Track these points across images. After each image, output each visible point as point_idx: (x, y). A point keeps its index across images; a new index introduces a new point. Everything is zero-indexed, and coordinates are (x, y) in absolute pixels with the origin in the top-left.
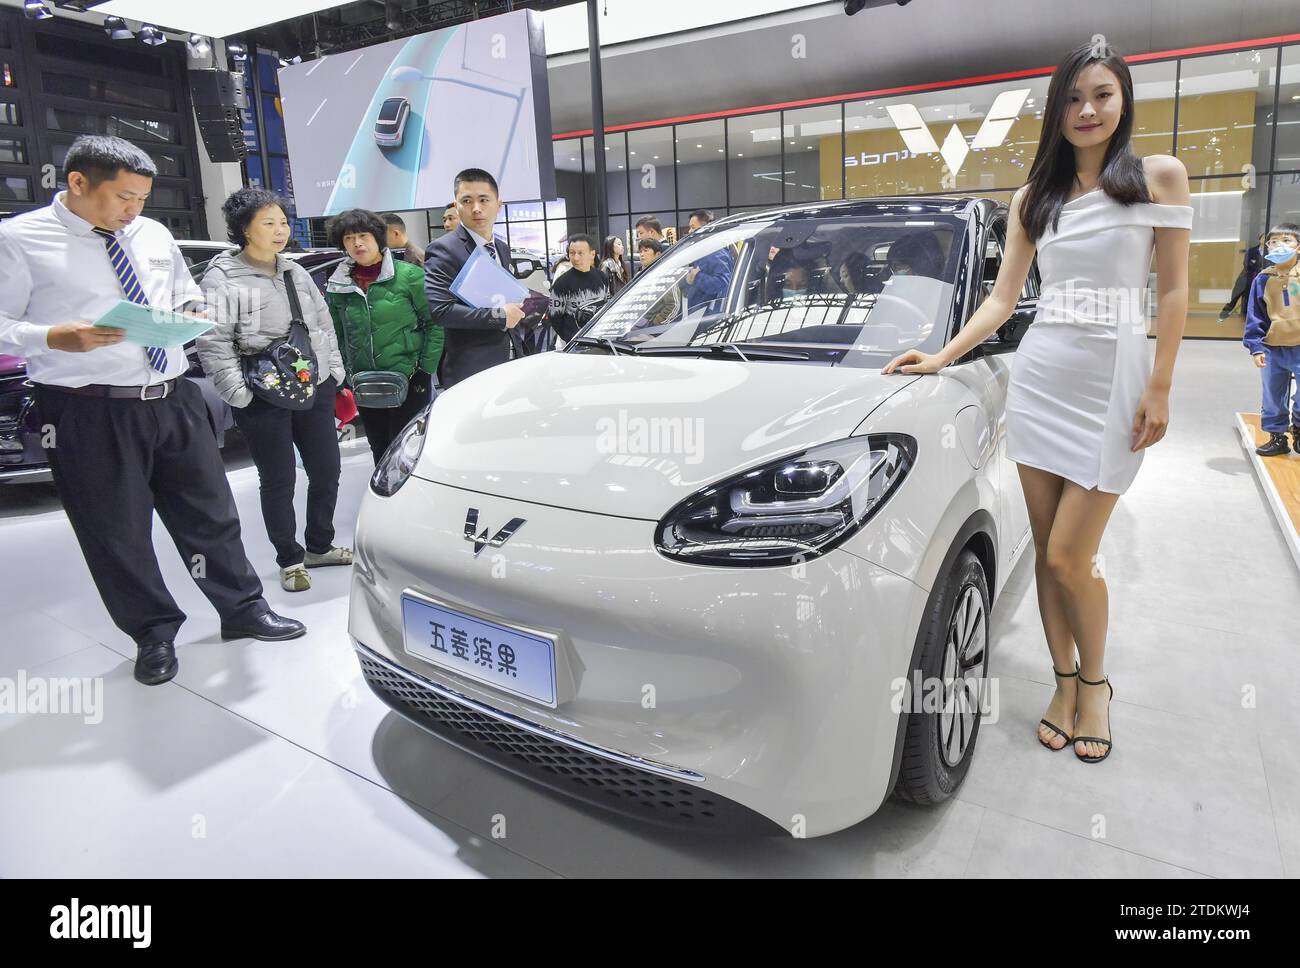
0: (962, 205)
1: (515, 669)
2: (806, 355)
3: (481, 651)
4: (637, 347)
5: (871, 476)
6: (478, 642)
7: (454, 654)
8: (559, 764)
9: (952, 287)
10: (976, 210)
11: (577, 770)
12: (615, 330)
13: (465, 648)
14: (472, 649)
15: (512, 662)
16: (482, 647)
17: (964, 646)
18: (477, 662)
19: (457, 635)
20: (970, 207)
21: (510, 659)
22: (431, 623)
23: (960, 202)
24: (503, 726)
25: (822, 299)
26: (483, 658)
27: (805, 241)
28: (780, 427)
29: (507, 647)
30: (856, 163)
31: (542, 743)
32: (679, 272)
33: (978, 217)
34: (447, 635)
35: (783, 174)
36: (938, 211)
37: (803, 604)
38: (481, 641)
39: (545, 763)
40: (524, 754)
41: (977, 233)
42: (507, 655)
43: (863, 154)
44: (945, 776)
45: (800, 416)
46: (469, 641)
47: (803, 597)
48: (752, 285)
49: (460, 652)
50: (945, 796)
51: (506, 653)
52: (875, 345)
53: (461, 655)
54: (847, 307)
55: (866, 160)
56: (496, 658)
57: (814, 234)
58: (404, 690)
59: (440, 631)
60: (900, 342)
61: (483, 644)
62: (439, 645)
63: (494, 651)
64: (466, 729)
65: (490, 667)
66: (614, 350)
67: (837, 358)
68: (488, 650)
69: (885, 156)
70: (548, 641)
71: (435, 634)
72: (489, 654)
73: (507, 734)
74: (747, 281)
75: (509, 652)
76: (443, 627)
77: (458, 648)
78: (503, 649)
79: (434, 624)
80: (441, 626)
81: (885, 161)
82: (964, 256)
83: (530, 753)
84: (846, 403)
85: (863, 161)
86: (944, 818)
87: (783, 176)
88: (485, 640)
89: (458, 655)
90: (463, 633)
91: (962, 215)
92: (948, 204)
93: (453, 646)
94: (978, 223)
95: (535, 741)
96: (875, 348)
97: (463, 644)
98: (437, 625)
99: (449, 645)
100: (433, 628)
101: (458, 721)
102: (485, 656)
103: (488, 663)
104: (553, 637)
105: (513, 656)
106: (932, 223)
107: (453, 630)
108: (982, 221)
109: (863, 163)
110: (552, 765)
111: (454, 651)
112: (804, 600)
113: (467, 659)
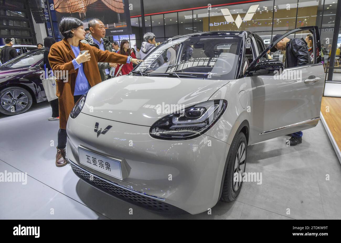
0: (241, 33)
1: (110, 169)
2: (196, 76)
3: (100, 164)
4: (148, 74)
5: (214, 112)
6: (99, 161)
7: (93, 164)
8: (125, 195)
9: (238, 56)
10: (245, 34)
11: (130, 196)
12: (143, 69)
13: (96, 163)
14: (98, 163)
15: (109, 167)
16: (101, 163)
17: (240, 158)
18: (100, 167)
19: (94, 159)
20: (243, 33)
21: (109, 166)
22: (86, 155)
23: (240, 32)
24: (108, 184)
25: (202, 59)
26: (101, 166)
27: (196, 43)
28: (189, 97)
29: (108, 163)
30: (213, 25)
31: (120, 189)
32: (161, 52)
33: (245, 36)
34: (91, 159)
35: (193, 28)
36: (234, 34)
37: (194, 147)
38: (100, 161)
39: (121, 194)
40: (115, 191)
41: (245, 41)
42: (108, 165)
43: (215, 23)
44: (234, 194)
45: (195, 94)
46: (97, 161)
47: (194, 145)
48: (183, 55)
49: (95, 164)
50: (234, 199)
51: (107, 165)
52: (216, 73)
53: (95, 165)
54: (209, 61)
55: (216, 24)
56: (105, 166)
57: (199, 41)
58: (82, 173)
59: (89, 157)
60: (223, 72)
61: (101, 162)
62: (89, 162)
63: (104, 164)
64: (99, 184)
65: (104, 168)
66: (142, 74)
67: (206, 77)
68: (103, 163)
69: (220, 23)
70: (119, 162)
71: (88, 158)
72: (103, 165)
73: (110, 186)
74: (182, 54)
75: (108, 164)
76: (90, 157)
77: (94, 163)
78: (107, 164)
79: (87, 156)
80: (89, 156)
81: (220, 25)
82: (241, 47)
83: (117, 191)
84: (209, 89)
85: (215, 24)
86: (233, 206)
87: (193, 29)
88: (101, 161)
89: (94, 165)
90: (95, 159)
91: (241, 36)
92: (237, 32)
93: (93, 162)
94: (245, 38)
95: (118, 188)
96: (216, 74)
97: (96, 162)
98: (88, 156)
99: (92, 162)
100: (87, 157)
101: (97, 182)
102: (102, 165)
103: (103, 167)
104: (121, 160)
105: (109, 165)
106: (233, 38)
107: (93, 158)
108: (246, 38)
109: (215, 25)
110: (123, 195)
111: (93, 163)
112: (195, 146)
113: (97, 166)
